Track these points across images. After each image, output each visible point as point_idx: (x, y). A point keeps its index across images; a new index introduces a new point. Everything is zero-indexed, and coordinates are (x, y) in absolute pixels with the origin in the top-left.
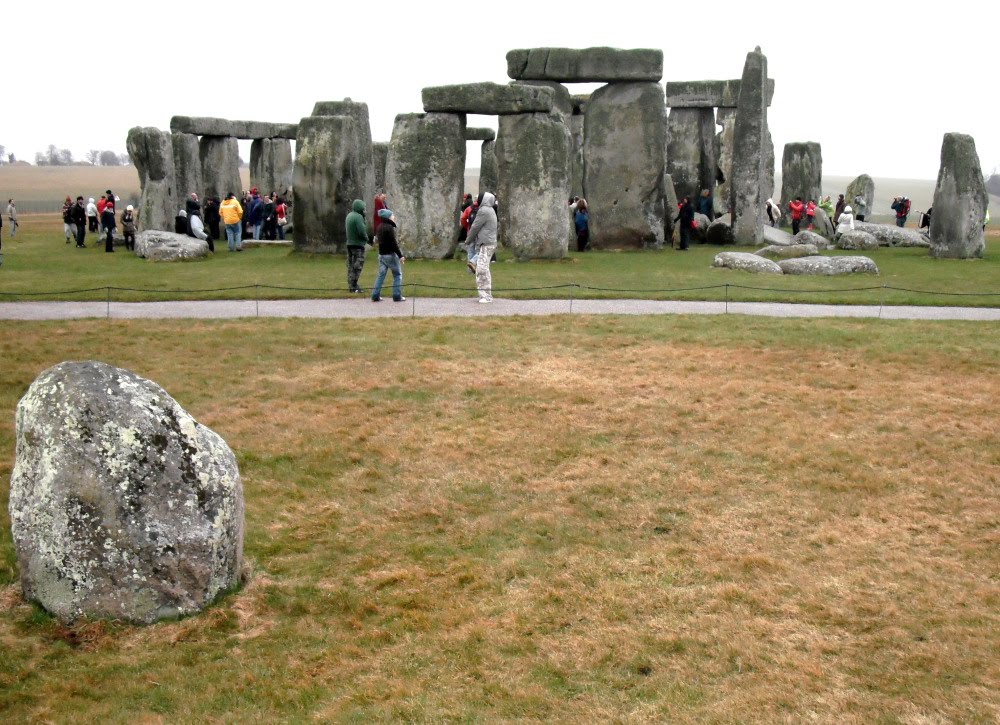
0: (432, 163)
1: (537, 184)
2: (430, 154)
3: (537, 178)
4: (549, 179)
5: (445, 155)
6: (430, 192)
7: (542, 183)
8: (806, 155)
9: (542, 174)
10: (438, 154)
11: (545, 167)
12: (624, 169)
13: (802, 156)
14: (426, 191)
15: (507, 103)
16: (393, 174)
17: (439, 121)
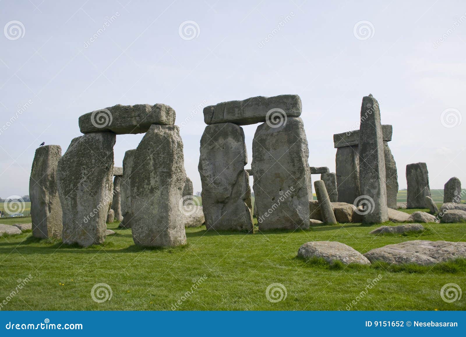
0: (83, 172)
1: (149, 184)
2: (82, 164)
3: (149, 179)
4: (158, 179)
5: (92, 164)
6: (81, 194)
7: (153, 182)
8: (419, 170)
9: (152, 174)
10: (86, 164)
11: (155, 169)
12: (277, 176)
13: (416, 170)
14: (79, 194)
15: (129, 119)
16: (58, 181)
17: (89, 139)
